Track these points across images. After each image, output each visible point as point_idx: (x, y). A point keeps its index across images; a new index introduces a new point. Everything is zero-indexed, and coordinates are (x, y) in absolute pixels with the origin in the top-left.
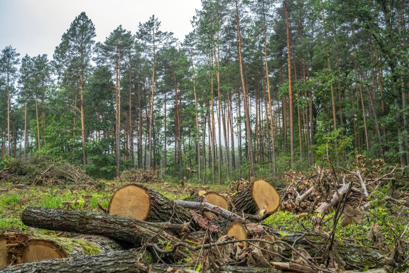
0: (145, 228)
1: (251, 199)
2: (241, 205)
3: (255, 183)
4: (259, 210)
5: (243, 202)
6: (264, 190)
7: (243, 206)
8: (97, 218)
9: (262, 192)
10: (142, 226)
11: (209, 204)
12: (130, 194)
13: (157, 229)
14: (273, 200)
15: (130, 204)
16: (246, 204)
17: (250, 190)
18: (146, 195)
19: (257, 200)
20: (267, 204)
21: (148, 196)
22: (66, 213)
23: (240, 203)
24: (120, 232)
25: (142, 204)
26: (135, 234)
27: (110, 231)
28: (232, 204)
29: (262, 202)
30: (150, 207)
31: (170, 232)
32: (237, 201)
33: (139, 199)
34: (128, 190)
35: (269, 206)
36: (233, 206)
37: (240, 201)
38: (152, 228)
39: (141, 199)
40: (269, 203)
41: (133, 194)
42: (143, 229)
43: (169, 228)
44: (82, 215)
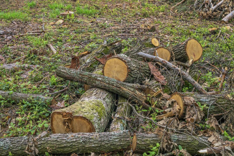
0: (126, 88)
1: (185, 53)
2: (178, 54)
3: (188, 42)
4: (189, 60)
5: (179, 53)
6: (193, 46)
7: (179, 55)
8: (99, 80)
9: (192, 48)
10: (124, 87)
11: (160, 58)
12: (115, 63)
13: (132, 89)
14: (198, 52)
15: (116, 69)
16: (181, 54)
17: (185, 46)
18: (125, 65)
19: (188, 53)
20: (194, 56)
21: (126, 67)
22: (81, 74)
23: (178, 52)
24: (112, 90)
25: (123, 71)
26: (121, 92)
27: (106, 88)
28: (172, 52)
29: (192, 54)
30: (128, 73)
31: (139, 90)
32: (176, 50)
33: (121, 67)
34: (115, 60)
35: (196, 56)
36: (173, 53)
37: (177, 51)
38: (130, 88)
39: (122, 67)
40: (195, 54)
41: (117, 63)
42: (125, 89)
43: (139, 88)
44: (89, 76)
